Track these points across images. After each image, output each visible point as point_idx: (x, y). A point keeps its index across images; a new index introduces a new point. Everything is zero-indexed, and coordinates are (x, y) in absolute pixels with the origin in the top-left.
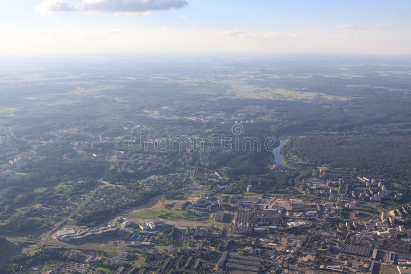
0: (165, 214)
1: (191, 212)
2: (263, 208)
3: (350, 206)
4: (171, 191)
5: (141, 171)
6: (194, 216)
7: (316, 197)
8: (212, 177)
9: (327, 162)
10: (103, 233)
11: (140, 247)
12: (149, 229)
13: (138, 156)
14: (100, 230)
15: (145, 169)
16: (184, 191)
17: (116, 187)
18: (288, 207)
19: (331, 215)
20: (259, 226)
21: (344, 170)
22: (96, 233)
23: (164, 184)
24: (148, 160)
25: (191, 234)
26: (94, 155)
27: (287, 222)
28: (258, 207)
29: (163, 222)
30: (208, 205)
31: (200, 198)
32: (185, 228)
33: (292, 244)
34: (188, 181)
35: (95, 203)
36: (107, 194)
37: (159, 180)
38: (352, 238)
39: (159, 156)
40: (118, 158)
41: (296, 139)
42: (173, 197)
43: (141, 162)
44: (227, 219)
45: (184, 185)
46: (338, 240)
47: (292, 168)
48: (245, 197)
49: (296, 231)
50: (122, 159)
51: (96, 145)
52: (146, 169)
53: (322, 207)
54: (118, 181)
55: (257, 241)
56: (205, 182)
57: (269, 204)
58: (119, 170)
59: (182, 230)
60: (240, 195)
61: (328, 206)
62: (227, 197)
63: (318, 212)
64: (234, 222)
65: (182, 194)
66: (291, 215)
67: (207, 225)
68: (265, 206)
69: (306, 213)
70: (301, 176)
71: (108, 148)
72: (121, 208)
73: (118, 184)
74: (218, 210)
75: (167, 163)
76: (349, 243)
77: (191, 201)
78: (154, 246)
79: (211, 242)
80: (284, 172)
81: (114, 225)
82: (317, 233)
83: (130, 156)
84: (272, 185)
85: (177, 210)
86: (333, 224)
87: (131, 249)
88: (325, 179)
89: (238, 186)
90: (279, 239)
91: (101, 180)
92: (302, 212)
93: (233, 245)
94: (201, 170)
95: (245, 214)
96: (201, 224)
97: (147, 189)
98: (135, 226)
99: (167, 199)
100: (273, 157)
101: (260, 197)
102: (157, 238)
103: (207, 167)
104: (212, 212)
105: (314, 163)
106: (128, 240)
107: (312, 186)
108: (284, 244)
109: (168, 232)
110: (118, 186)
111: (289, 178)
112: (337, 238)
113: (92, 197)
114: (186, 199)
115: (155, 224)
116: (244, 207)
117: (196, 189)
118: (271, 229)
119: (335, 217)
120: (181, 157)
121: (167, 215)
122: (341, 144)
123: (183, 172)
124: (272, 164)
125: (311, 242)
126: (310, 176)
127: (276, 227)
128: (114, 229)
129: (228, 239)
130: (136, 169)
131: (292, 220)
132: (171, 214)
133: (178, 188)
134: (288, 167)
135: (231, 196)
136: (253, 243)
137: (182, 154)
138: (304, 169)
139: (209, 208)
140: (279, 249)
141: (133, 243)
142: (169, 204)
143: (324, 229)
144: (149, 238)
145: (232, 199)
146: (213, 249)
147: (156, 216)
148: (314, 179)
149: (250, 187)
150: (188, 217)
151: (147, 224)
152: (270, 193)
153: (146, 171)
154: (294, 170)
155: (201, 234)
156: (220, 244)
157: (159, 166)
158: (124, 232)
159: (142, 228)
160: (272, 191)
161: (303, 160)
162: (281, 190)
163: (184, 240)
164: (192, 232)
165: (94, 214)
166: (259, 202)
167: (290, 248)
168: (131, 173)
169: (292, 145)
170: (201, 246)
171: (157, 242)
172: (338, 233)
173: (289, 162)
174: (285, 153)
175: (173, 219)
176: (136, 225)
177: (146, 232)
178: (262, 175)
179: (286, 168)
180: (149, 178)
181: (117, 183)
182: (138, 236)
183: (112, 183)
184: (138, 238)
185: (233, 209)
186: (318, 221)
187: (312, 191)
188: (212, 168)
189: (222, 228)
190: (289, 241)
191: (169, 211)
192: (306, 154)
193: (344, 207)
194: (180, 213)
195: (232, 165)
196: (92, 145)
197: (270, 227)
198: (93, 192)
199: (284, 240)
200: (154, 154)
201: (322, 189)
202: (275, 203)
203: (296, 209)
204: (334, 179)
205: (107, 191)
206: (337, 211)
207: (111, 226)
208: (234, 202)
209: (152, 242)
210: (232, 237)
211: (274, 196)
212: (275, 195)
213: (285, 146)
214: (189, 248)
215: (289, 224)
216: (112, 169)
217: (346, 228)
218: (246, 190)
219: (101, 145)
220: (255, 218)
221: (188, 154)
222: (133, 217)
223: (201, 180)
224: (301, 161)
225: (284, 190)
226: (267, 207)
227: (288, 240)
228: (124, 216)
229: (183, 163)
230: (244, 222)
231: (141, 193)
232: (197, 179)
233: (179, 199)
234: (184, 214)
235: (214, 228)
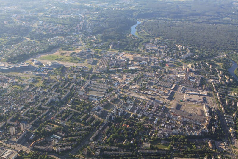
0: (59, 58)
1: (75, 58)
2: (117, 58)
3: (167, 61)
4: (66, 46)
5: (51, 33)
6: (76, 60)
7: (149, 54)
8: (92, 39)
9: (161, 35)
10: (21, 67)
11: (41, 75)
12: (48, 66)
13: (50, 25)
14: (20, 65)
15: (53, 32)
16: (73, 46)
17: (34, 42)
18: (131, 59)
19: (154, 64)
20: (112, 67)
21: (170, 40)
22: (17, 67)
23: (62, 41)
24: (56, 27)
25: (72, 70)
26: (24, 22)
27: (129, 66)
28: (114, 57)
29: (56, 63)
30: (85, 54)
31: (82, 50)
32: (69, 67)
34: (77, 41)
35: (19, 50)
36: (28, 45)
37: (60, 39)
38: (163, 78)
39: (63, 25)
40: (38, 25)
41: (146, 21)
42: (66, 49)
43: (51, 28)
44: (95, 63)
45: (74, 42)
46: (155, 78)
47: (140, 37)
48: (108, 51)
49: (132, 72)
50: (40, 26)
51: (26, 17)
52: (54, 32)
53: (151, 60)
54: (36, 38)
55: (109, 76)
56: (87, 42)
57: (121, 56)
58: (37, 32)
59: (67, 67)
60: (105, 50)
61: (154, 59)
62: (98, 51)
63: (148, 62)
64: (98, 64)
65: (72, 47)
66: (132, 63)
67: (83, 65)
68: (118, 57)
69: (141, 62)
70: (144, 42)
71: (33, 19)
72: (34, 53)
73: (35, 40)
74: (91, 57)
75: (67, 29)
76: (161, 80)
77: (76, 52)
78: (49, 75)
79: (82, 75)
80: (134, 39)
81: (28, 63)
82: (144, 74)
83: (45, 24)
84: (125, 45)
85: (67, 56)
86: (154, 69)
87: (36, 76)
88: (157, 44)
89: (106, 45)
90: (122, 75)
91: (26, 38)
92: (139, 61)
93: (94, 77)
94: (86, 35)
95: (106, 60)
96: (79, 65)
97: (52, 44)
98: (40, 64)
99: (63, 50)
100: (131, 30)
101: (116, 52)
102: (52, 71)
103: (90, 33)
104: (87, 58)
105: (153, 35)
106: (35, 71)
107: (148, 47)
108: (124, 78)
109: (59, 68)
110: (35, 41)
111: (136, 43)
112: (155, 77)
113: (18, 46)
114: (74, 50)
115: (52, 63)
116: (106, 57)
117: (80, 45)
118: (118, 70)
119: (157, 65)
120: (76, 26)
121: (61, 59)
122: (171, 26)
123: (74, 35)
124: (128, 34)
126: (149, 42)
127: (121, 69)
128: (27, 65)
129: (92, 74)
130: (47, 32)
131: (132, 65)
132: (63, 58)
133: (70, 44)
134: (138, 36)
135: (100, 50)
136: (106, 76)
137: (77, 25)
138: (147, 38)
139: (86, 56)
141: (37, 73)
142: (63, 53)
143: (149, 71)
144: (47, 71)
145: (100, 52)
146: (83, 79)
147: (54, 59)
148: (151, 44)
149: (112, 46)
150: (73, 60)
151: (48, 63)
152: (123, 50)
153: (53, 34)
154: (140, 38)
155: (77, 70)
156: (87, 76)
157: (61, 31)
158: (34, 67)
159: (44, 65)
160: (124, 49)
161: (147, 33)
162: (130, 49)
163: (67, 73)
164: (72, 69)
165: (18, 56)
166: (115, 55)
168: (44, 34)
169: (143, 24)
170: (76, 76)
171: (51, 73)
172: (156, 74)
173: (139, 34)
174: (138, 29)
175: (64, 61)
176: (41, 63)
177: (46, 67)
178: (121, 40)
179: (136, 37)
180: (55, 37)
181: (35, 39)
182: (41, 69)
183: (31, 39)
184: (41, 71)
185: (99, 58)
186: (147, 67)
187: (147, 50)
188: (93, 34)
189: (90, 68)
190: (127, 77)
191: (62, 57)
192: (150, 30)
193: (163, 60)
194: (67, 58)
195: (105, 33)
196: (23, 17)
197: (118, 68)
198: (19, 44)
199: (125, 76)
200: (60, 24)
201: (154, 50)
202: (124, 56)
203: (135, 60)
204: (162, 44)
205: (28, 44)
206: (159, 62)
207: (26, 63)
208: (100, 54)
209: (49, 73)
210: (95, 73)
211: (125, 52)
212: (125, 51)
213: (139, 25)
214: (69, 77)
215: (129, 68)
216: (33, 31)
217: (161, 72)
218: (110, 48)
219: (29, 17)
220: (110, 63)
221: (81, 25)
222: (41, 58)
223: (85, 40)
224: (146, 34)
225: (131, 49)
226: (119, 58)
227: (127, 76)
228: (34, 58)
229: (76, 30)
230: (104, 65)
231: (48, 46)
232: (83, 40)
233: (70, 50)
234: (70, 59)
235: (86, 67)
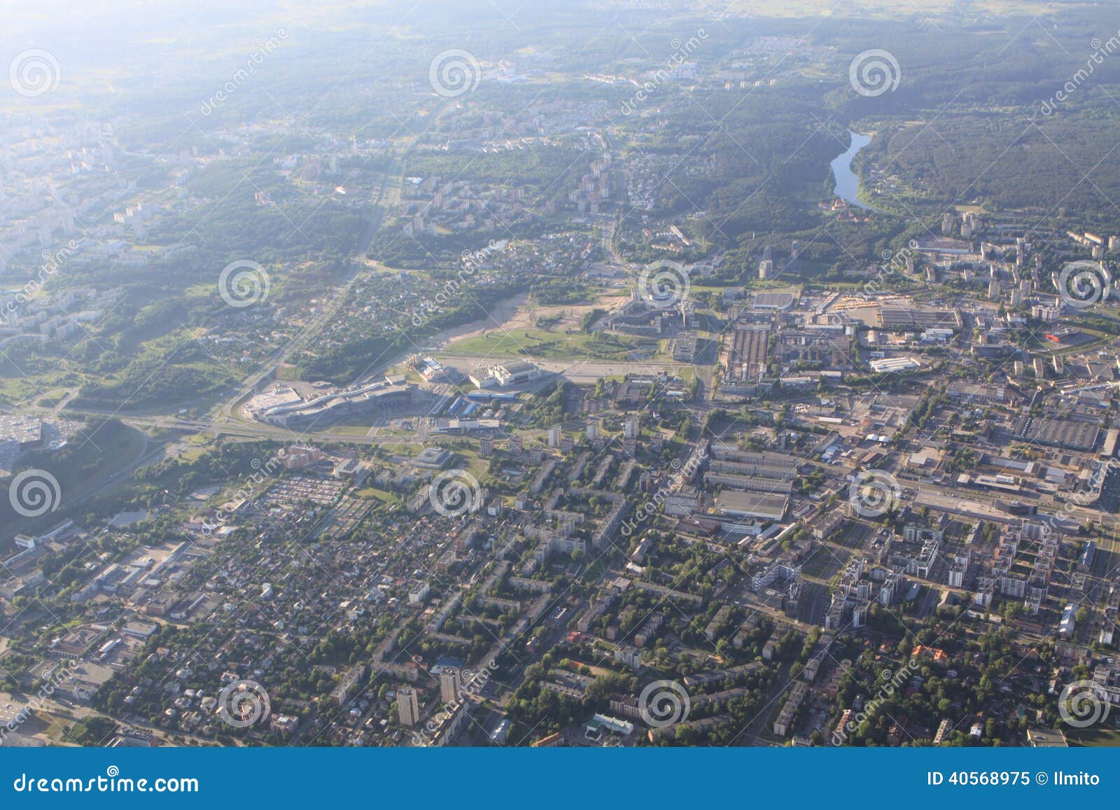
0: (537, 343)
1: (607, 336)
2: (803, 321)
3: (1044, 315)
4: (553, 283)
5: (469, 229)
6: (616, 349)
7: (949, 290)
8: (663, 240)
9: (985, 193)
10: (374, 400)
11: (472, 432)
12: (496, 386)
13: (458, 189)
14: (367, 391)
15: (479, 223)
16: (585, 281)
17: (404, 276)
18: (873, 319)
19: (990, 339)
20: (794, 370)
21: (1030, 213)
22: (355, 400)
23: (531, 264)
24: (486, 198)
25: (608, 396)
26: (340, 190)
27: (870, 358)
28: (789, 320)
29: (531, 367)
30: (652, 316)
31: (631, 299)
32: (594, 381)
33: (880, 418)
34: (599, 255)
35: (348, 319)
36: (380, 294)
37: (519, 253)
38: (1048, 402)
39: (516, 185)
40: (405, 197)
41: (895, 130)
42: (556, 297)
43: (466, 206)
44: (706, 354)
45: (586, 264)
46: (1009, 406)
47: (885, 210)
48: (755, 294)
49: (896, 383)
50: (416, 198)
51: (344, 165)
52: (483, 224)
53: (967, 319)
54: (409, 258)
55: (788, 412)
56: (645, 254)
57: (819, 312)
58: (408, 230)
59: (583, 385)
60: (741, 289)
61: (982, 315)
62: (705, 294)
63: (956, 332)
64: (724, 360)
65: (581, 288)
66: (881, 340)
67: (653, 371)
68: (808, 316)
69: (923, 335)
70: (910, 231)
71: (376, 170)
72: (419, 330)
73: (408, 268)
74: (682, 329)
75: (538, 205)
76: (1040, 415)
77: (606, 307)
78: (509, 429)
79: (663, 415)
80: (861, 224)
81: (402, 378)
82: (952, 389)
83: (436, 189)
84: (829, 258)
85: (569, 333)
86: (995, 363)
87: (450, 439)
88: (977, 239)
89: (734, 263)
90: (847, 405)
91: (361, 259)
92: (912, 330)
93: (720, 421)
94: (632, 223)
95: (756, 337)
96: (636, 369)
97: (487, 279)
98: (457, 379)
99: (542, 304)
100: (833, 182)
101: (795, 291)
102: (517, 408)
103: (650, 214)
104: (663, 335)
105: (946, 197)
106: (439, 415)
107: (939, 258)
108: (862, 418)
109: (546, 393)
110: (408, 272)
111: (877, 238)
112: (1006, 401)
113: (339, 304)
114: (593, 301)
115: (512, 371)
116: (751, 319)
117: (620, 275)
118: (825, 380)
119: (1001, 344)
120: (576, 187)
121: (544, 347)
122: (1023, 140)
123: (579, 228)
124: (828, 202)
125: (936, 411)
126: (936, 230)
127: (838, 374)
128: (403, 388)
129: (707, 407)
130: (455, 225)
131: (882, 353)
132: (553, 344)
133: (571, 274)
134: (874, 208)
135: (716, 291)
136: (776, 416)
137: (579, 180)
138: (918, 214)
139: (656, 324)
140: (848, 432)
141: (454, 424)
142: (548, 317)
143: (973, 377)
144: (496, 409)
145: (719, 299)
146: (669, 435)
147: (515, 350)
148: (947, 240)
149: (768, 264)
150: (603, 349)
151: (491, 372)
152: (825, 280)
153: (482, 229)
154: (890, 217)
155: (635, 396)
156: (687, 422)
157: (517, 215)
158: (429, 394)
159: (477, 383)
160: (828, 275)
161: (915, 187)
162: (854, 273)
163: (588, 412)
164: (609, 390)
165: (349, 350)
166: (793, 307)
167: (876, 428)
168: (440, 235)
169: (884, 146)
170: (636, 427)
171: (517, 420)
172: (1010, 387)
173: (875, 194)
174: (866, 170)
175: (559, 356)
176: (460, 375)
177: (486, 393)
178: (803, 233)
179: (869, 212)
181: (405, 263)
182: (467, 404)
183: (389, 265)
184: (467, 411)
185: (722, 327)
186: (956, 356)
187: (939, 273)
188: (661, 214)
189: (691, 379)
190: (875, 411)
191: (546, 337)
192: (923, 170)
193: (1029, 316)
194: (575, 341)
195: (717, 206)
196: (333, 164)
197: (823, 373)
198: (342, 291)
199: (861, 409)
200: (502, 181)
201: (968, 267)
202: (833, 310)
203: (894, 324)
204: (1004, 238)
205: (380, 288)
206: (1009, 329)
207: (393, 381)
208: (724, 309)
209: (505, 418)
210: (719, 403)
211: (834, 290)
212: (838, 285)
213: (865, 150)
214: (605, 433)
215: (875, 365)
216: (390, 227)
217: (1030, 373)
218: (757, 276)
219: (356, 162)
220: (781, 349)
221: (596, 180)
222: (451, 353)
223: (632, 249)
224: (909, 192)
225: (861, 272)
226: (815, 319)
227: (871, 408)
228: (428, 353)
229: (582, 205)
230: (752, 362)
231: (470, 290)
232: (623, 247)
233: (574, 302)
234: (588, 344)
235: (670, 379)
